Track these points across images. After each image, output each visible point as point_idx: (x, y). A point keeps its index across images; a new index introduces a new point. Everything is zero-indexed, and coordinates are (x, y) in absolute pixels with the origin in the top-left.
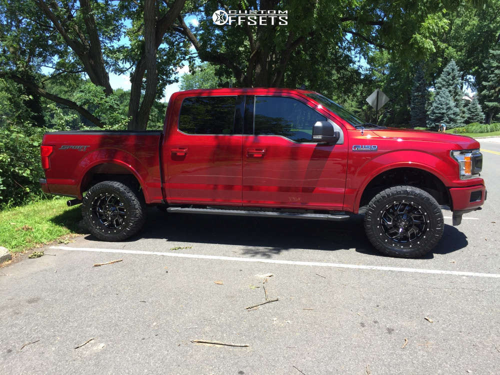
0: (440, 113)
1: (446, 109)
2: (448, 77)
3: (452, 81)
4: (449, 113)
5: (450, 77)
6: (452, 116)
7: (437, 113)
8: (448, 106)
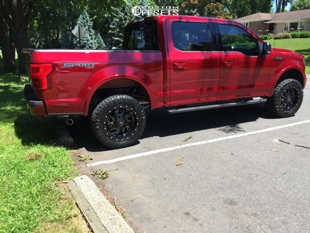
0: (83, 43)
1: (87, 41)
2: (84, 21)
3: (87, 23)
4: (88, 43)
5: (85, 21)
6: (91, 45)
7: (82, 43)
8: (87, 39)
